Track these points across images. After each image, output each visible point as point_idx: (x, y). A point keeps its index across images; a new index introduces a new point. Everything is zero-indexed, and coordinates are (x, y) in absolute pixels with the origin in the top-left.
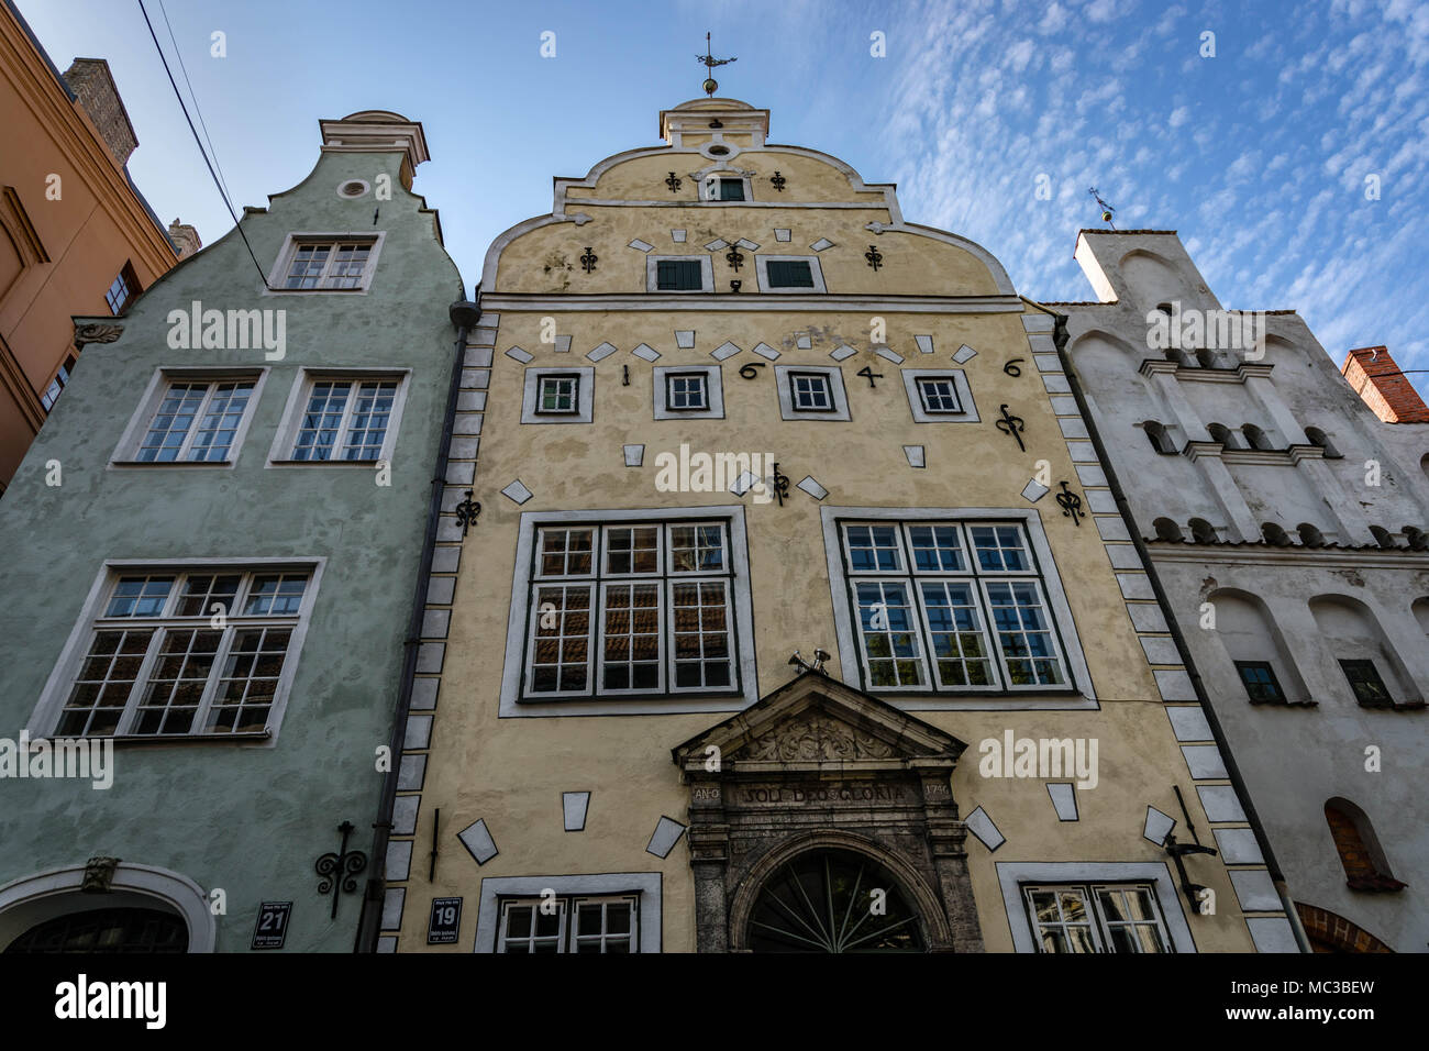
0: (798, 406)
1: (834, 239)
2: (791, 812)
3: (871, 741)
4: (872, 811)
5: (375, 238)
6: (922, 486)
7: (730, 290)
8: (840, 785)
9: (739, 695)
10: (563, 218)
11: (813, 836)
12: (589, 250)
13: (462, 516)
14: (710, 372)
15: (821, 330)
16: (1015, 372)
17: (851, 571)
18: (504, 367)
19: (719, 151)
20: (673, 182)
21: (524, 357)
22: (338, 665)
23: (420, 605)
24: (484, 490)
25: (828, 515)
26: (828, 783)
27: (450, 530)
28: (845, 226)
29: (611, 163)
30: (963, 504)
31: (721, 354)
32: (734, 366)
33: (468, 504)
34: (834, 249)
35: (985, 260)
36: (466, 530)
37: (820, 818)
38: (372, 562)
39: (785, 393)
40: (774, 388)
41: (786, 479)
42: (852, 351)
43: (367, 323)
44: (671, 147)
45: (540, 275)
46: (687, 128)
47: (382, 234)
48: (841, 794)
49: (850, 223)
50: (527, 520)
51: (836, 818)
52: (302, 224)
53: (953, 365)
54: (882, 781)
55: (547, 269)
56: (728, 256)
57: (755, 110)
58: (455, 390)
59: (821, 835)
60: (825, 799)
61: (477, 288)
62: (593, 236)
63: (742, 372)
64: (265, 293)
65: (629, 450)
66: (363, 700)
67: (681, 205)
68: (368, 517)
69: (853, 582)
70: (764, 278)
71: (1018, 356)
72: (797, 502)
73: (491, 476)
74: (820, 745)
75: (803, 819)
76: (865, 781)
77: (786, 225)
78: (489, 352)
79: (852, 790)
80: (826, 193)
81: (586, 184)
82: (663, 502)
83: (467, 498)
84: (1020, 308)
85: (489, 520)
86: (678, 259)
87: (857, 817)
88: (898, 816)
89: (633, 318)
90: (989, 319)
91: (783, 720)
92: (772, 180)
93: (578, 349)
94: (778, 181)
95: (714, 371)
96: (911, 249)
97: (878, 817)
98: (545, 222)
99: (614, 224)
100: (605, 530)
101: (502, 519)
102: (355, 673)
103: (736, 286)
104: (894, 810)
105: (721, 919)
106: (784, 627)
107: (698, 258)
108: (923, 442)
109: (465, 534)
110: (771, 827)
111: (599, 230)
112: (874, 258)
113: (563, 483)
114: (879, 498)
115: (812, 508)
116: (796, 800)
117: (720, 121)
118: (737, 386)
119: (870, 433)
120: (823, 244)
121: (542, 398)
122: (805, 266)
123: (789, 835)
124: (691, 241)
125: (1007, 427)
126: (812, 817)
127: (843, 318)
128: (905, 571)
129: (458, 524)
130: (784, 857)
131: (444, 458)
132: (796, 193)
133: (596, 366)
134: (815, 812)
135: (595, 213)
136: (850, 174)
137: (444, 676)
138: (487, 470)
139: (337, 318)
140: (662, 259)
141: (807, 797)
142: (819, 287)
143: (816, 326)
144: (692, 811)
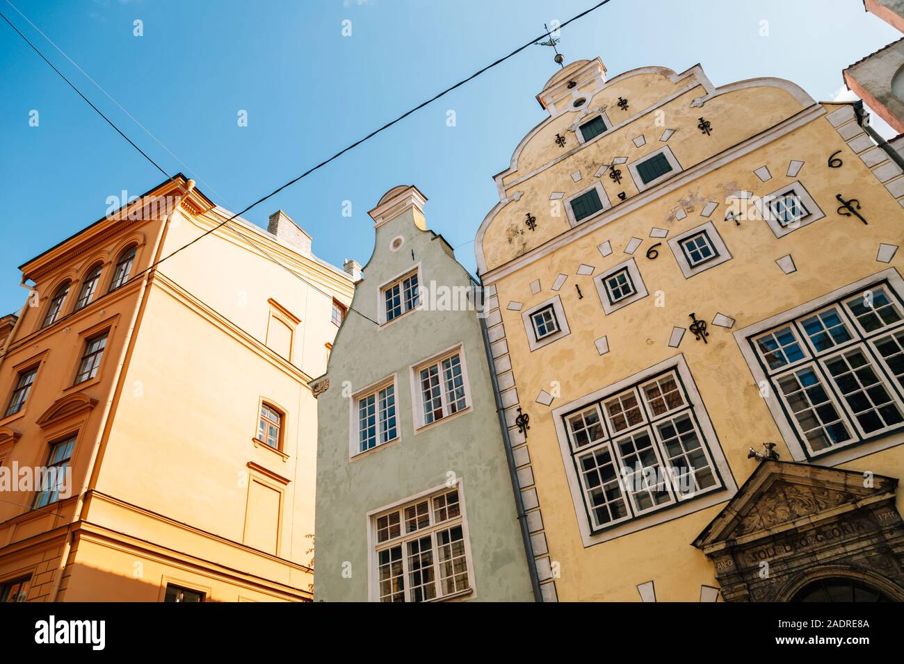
0: (693, 263)
1: (673, 127)
2: (785, 561)
3: (826, 493)
4: (843, 545)
5: (417, 268)
6: (799, 286)
7: (619, 200)
8: (814, 532)
9: (724, 488)
10: (507, 201)
11: (806, 575)
12: (528, 215)
13: (520, 426)
14: (628, 265)
15: (688, 199)
16: (837, 163)
17: (770, 372)
18: (510, 318)
19: (579, 103)
20: (560, 140)
21: (518, 306)
22: (490, 541)
23: (518, 491)
24: (527, 404)
25: (740, 337)
26: (805, 533)
27: (517, 437)
28: (677, 112)
29: (520, 148)
30: (835, 287)
31: (630, 249)
32: (642, 253)
33: (521, 416)
34: (676, 134)
35: (784, 87)
36: (526, 434)
37: (807, 560)
38: (485, 472)
39: (681, 258)
40: (673, 257)
41: (703, 322)
42: (714, 205)
43: (431, 324)
44: (550, 116)
45: (507, 246)
46: (555, 98)
47: (419, 264)
48: (816, 538)
49: (680, 108)
50: (557, 415)
51: (819, 557)
52: (381, 279)
53: (789, 180)
54: (845, 520)
55: (510, 241)
56: (611, 175)
57: (590, 62)
58: (488, 346)
59: (812, 573)
60: (807, 545)
61: (477, 274)
62: (527, 203)
63: (648, 256)
64: (379, 329)
65: (598, 343)
66: (509, 558)
67: (571, 154)
68: (473, 445)
69: (773, 379)
70: (638, 179)
71: (834, 150)
72: (715, 335)
73: (527, 392)
74: (790, 508)
75: (796, 564)
76: (832, 524)
77: (638, 133)
78: (498, 312)
79: (824, 533)
80: (656, 95)
81: (512, 171)
82: (631, 371)
83: (519, 414)
84: (823, 111)
85: (536, 422)
86: (581, 194)
87: (833, 552)
88: (864, 544)
89: (570, 249)
90: (802, 132)
91: (758, 497)
92: (619, 105)
93: (546, 286)
94: (623, 104)
95: (630, 264)
96: (728, 106)
97: (849, 548)
98: (498, 209)
99: (536, 189)
100: (603, 403)
101: (542, 419)
102: (500, 544)
103: (622, 196)
104: (860, 540)
106: (737, 430)
107: (592, 187)
108: (787, 251)
109: (526, 437)
110: (775, 575)
111: (530, 198)
112: (704, 126)
113: (568, 382)
114: (771, 308)
115: (727, 337)
116: (787, 552)
117: (573, 81)
118: (648, 266)
119: (748, 261)
120: (668, 134)
121: (537, 330)
122: (661, 158)
123: (790, 578)
124: (585, 176)
125: (846, 210)
126: (801, 561)
127: (700, 183)
128: (809, 357)
129: (520, 432)
130: (790, 594)
131: (498, 393)
132: (636, 105)
133: (559, 293)
134: (802, 557)
135: (524, 187)
136: (666, 72)
137: (547, 530)
138: (524, 390)
139: (416, 327)
140: (571, 199)
141: (794, 548)
142: (676, 169)
143: (684, 198)
144: (719, 580)
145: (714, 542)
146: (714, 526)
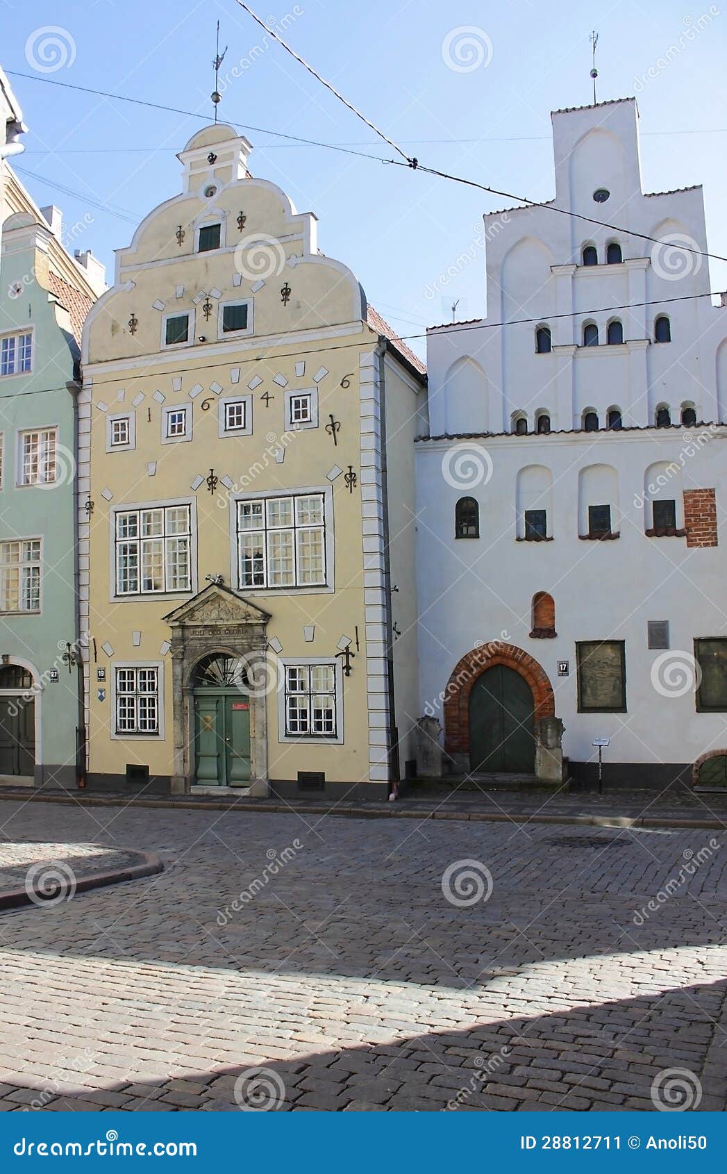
0: (228, 427)
2: (206, 639)
3: (238, 611)
4: (235, 639)
5: (32, 329)
6: (280, 475)
7: (200, 342)
8: (225, 629)
9: (191, 591)
10: (119, 287)
11: (212, 649)
12: (133, 314)
13: (87, 509)
14: (187, 408)
16: (347, 384)
17: (240, 528)
18: (97, 416)
19: (210, 191)
20: (180, 235)
21: (105, 408)
24: (95, 494)
25: (232, 499)
26: (221, 628)
27: (84, 516)
31: (193, 393)
32: (199, 402)
33: (89, 502)
34: (264, 289)
36: (90, 517)
37: (216, 642)
39: (222, 419)
40: (217, 414)
41: (217, 477)
42: (260, 381)
44: (182, 194)
45: (108, 342)
46: (193, 166)
48: (225, 632)
50: (112, 510)
51: (222, 642)
53: (313, 383)
54: (241, 627)
56: (204, 306)
59: (215, 648)
60: (220, 634)
61: (80, 361)
62: (135, 300)
63: (202, 406)
65: (150, 466)
67: (183, 259)
69: (240, 535)
70: (221, 323)
71: (351, 371)
72: (220, 491)
74: (219, 613)
75: (210, 642)
76: (234, 627)
78: (89, 406)
79: (229, 631)
80: (269, 228)
81: (130, 251)
82: (164, 497)
83: (88, 499)
85: (99, 510)
86: (178, 315)
87: (230, 641)
88: (244, 641)
89: (153, 371)
91: (206, 602)
92: (238, 220)
93: (128, 398)
94: (241, 220)
95: (189, 407)
96: (309, 281)
97: (237, 641)
98: (110, 294)
100: (142, 513)
104: (242, 638)
105: (180, 678)
107: (184, 313)
109: (90, 519)
110: (199, 644)
111: (138, 294)
112: (286, 293)
116: (208, 635)
117: (215, 154)
118: (199, 415)
119: (260, 442)
120: (259, 284)
121: (113, 435)
122: (245, 309)
123: (205, 648)
124: (186, 295)
125: (331, 429)
126: (213, 641)
128: (263, 527)
129: (87, 513)
130: (203, 656)
133: (137, 410)
134: (215, 640)
135: (137, 279)
136: (286, 205)
138: (95, 483)
140: (170, 318)
141: (213, 634)
142: (249, 330)
144: (171, 640)
145: (174, 621)
146: (176, 613)
